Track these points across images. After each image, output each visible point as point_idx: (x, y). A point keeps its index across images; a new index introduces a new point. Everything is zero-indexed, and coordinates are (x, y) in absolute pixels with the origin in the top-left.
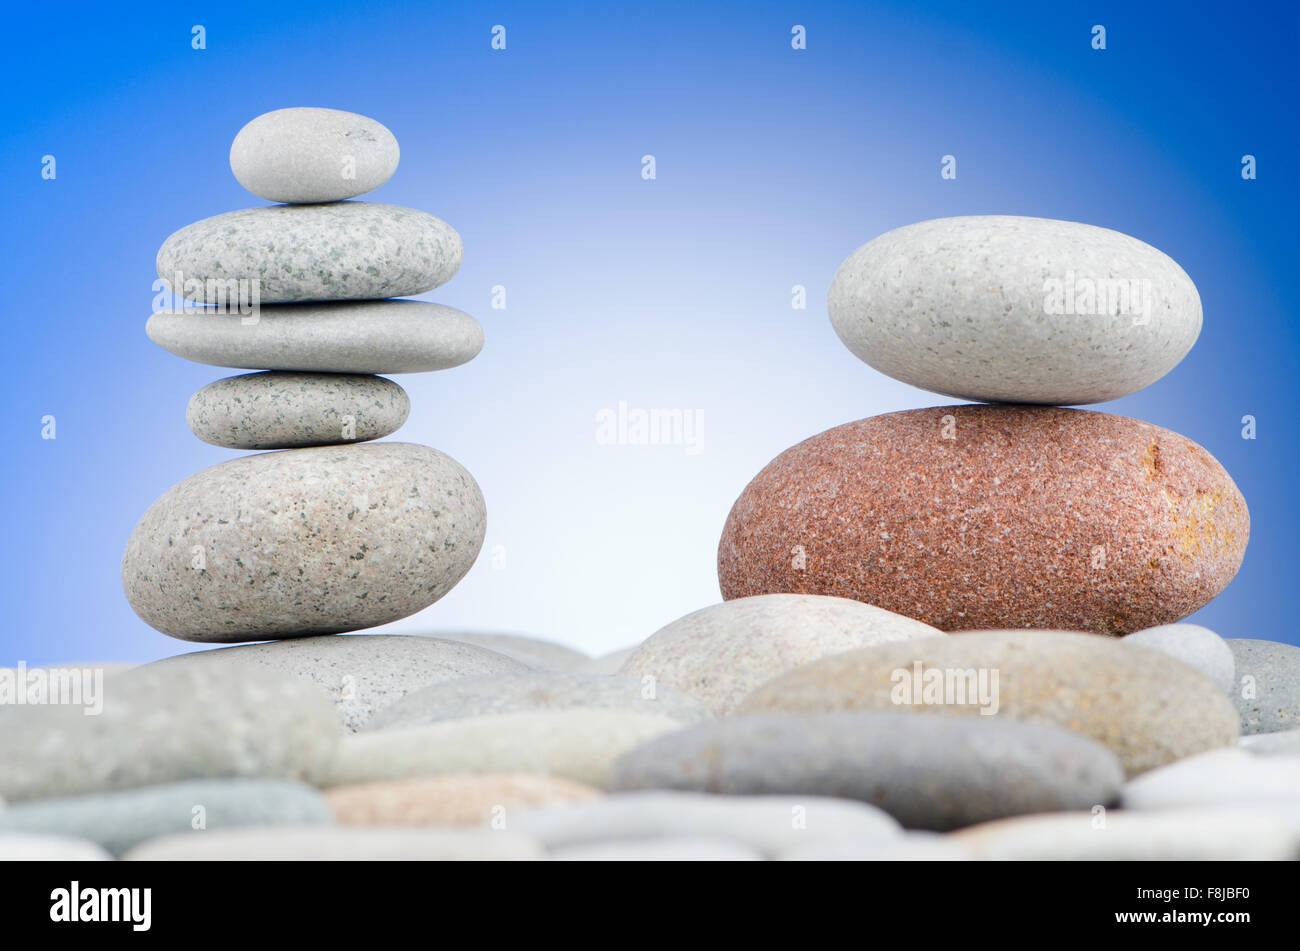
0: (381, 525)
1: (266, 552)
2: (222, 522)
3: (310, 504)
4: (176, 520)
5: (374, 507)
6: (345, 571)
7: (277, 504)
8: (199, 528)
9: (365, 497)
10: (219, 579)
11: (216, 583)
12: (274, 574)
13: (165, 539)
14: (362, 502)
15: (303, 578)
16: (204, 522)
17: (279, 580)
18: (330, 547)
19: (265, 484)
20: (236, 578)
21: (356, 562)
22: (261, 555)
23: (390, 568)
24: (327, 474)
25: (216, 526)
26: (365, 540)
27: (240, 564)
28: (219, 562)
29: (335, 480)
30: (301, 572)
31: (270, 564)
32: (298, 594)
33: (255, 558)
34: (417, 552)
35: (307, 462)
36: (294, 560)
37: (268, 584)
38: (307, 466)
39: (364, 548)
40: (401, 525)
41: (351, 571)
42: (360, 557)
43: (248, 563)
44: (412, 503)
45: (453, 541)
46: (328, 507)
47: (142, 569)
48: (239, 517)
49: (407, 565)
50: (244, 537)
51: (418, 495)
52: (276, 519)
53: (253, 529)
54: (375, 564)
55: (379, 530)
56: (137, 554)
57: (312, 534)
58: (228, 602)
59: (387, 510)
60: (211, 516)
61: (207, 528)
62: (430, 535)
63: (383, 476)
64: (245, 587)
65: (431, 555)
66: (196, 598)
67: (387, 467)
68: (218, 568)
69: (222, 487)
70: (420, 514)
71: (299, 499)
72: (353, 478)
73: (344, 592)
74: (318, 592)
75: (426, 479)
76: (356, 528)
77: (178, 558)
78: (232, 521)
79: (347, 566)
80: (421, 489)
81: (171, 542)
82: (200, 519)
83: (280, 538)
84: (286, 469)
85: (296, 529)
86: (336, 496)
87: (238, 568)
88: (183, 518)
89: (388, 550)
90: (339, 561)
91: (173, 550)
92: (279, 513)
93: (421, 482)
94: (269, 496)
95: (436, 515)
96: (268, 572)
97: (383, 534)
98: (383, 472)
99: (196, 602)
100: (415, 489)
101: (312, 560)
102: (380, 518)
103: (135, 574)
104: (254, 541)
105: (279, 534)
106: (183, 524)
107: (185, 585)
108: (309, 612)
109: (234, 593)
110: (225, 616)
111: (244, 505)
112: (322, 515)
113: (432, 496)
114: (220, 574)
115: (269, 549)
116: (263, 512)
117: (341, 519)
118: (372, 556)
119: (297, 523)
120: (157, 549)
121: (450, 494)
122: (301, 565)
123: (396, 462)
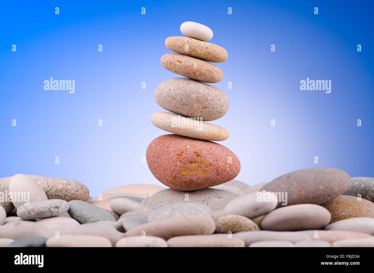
0: (211, 104)
1: (188, 100)
2: (182, 91)
3: (200, 95)
4: (173, 86)
5: (211, 100)
6: (201, 110)
7: (194, 92)
8: (177, 90)
9: (211, 98)
10: (176, 101)
11: (175, 101)
12: (187, 104)
13: (169, 89)
14: (210, 98)
15: (192, 108)
16: (178, 89)
17: (188, 106)
18: (200, 104)
19: (193, 87)
20: (180, 102)
21: (203, 109)
22: (187, 100)
23: (209, 113)
24: (205, 90)
25: (180, 91)
26: (207, 106)
27: (182, 100)
28: (178, 98)
29: (206, 92)
30: (192, 106)
31: (187, 102)
32: (190, 110)
33: (185, 100)
34: (215, 112)
35: (202, 86)
36: (192, 104)
37: (185, 106)
38: (202, 87)
39: (206, 107)
40: (215, 106)
41: (202, 110)
42: (205, 108)
43: (183, 101)
44: (218, 102)
45: (222, 112)
46: (203, 97)
47: (162, 92)
48: (186, 91)
49: (212, 113)
50: (185, 95)
51: (220, 101)
52: (192, 95)
53: (187, 95)
54: (207, 111)
55: (211, 105)
56: (162, 89)
57: (198, 100)
58: (176, 106)
59: (213, 102)
60: (180, 89)
61: (179, 91)
62: (219, 110)
63: (215, 95)
64: (181, 105)
65: (217, 113)
66: (170, 102)
67: (216, 94)
68: (177, 99)
69: (184, 84)
70: (219, 105)
71: (198, 93)
72: (210, 93)
73: (198, 113)
74: (193, 111)
75: (222, 99)
76: (206, 103)
77: (170, 93)
78: (184, 91)
79: (201, 109)
80: (221, 100)
81: (170, 90)
82: (178, 88)
83: (192, 99)
84: (198, 86)
85: (195, 98)
86: (205, 95)
87: (181, 101)
88: (174, 86)
89: (210, 109)
90: (200, 107)
91: (170, 92)
92: (194, 94)
93: (221, 99)
94: (193, 90)
95: (222, 106)
96: (186, 104)
97: (211, 106)
98: (215, 94)
99: (170, 103)
100: (220, 100)
101: (195, 105)
102: (212, 103)
103: (159, 92)
104: (187, 97)
105: (192, 98)
106: (174, 88)
107: (169, 99)
108: (190, 114)
109: (178, 105)
110: (174, 108)
111: (187, 89)
112: (201, 98)
113: (222, 102)
114: (177, 100)
115: (189, 100)
116: (190, 92)
117: (204, 100)
118: (207, 109)
119: (196, 97)
120: (167, 90)
121: (225, 103)
122: (193, 105)
123: (218, 93)
